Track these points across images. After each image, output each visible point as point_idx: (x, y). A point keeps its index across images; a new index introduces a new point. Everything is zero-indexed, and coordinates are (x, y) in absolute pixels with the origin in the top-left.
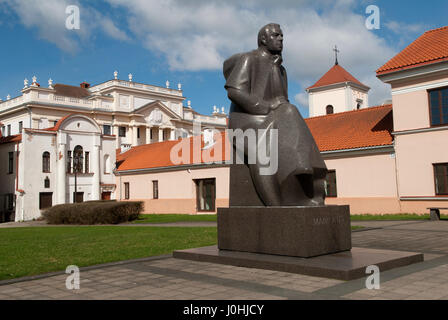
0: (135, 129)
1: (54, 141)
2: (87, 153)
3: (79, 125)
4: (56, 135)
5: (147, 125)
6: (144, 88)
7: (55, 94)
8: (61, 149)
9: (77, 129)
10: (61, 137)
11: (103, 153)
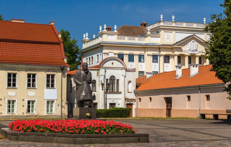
0: (176, 58)
1: (98, 74)
2: (118, 80)
3: (113, 63)
4: (99, 70)
5: (186, 54)
6: (184, 25)
7: (118, 35)
8: (102, 78)
9: (111, 66)
10: (102, 71)
11: (127, 80)
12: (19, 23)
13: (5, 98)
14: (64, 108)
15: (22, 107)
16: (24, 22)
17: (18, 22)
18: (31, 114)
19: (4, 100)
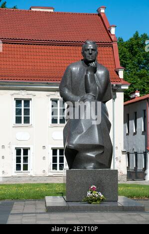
12: (43, 12)
13: (9, 144)
14: (120, 162)
15: (42, 160)
16: (52, 11)
17: (40, 12)
18: (58, 172)
19: (9, 147)
